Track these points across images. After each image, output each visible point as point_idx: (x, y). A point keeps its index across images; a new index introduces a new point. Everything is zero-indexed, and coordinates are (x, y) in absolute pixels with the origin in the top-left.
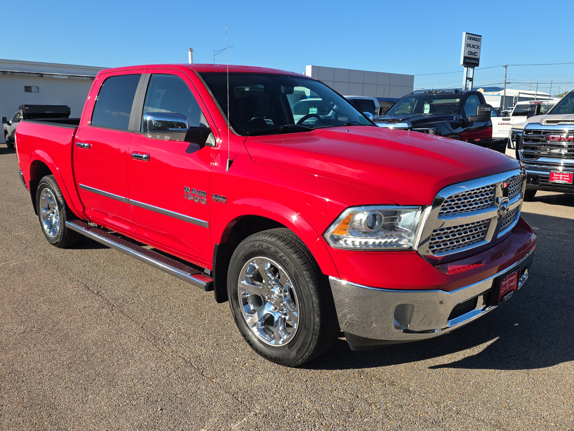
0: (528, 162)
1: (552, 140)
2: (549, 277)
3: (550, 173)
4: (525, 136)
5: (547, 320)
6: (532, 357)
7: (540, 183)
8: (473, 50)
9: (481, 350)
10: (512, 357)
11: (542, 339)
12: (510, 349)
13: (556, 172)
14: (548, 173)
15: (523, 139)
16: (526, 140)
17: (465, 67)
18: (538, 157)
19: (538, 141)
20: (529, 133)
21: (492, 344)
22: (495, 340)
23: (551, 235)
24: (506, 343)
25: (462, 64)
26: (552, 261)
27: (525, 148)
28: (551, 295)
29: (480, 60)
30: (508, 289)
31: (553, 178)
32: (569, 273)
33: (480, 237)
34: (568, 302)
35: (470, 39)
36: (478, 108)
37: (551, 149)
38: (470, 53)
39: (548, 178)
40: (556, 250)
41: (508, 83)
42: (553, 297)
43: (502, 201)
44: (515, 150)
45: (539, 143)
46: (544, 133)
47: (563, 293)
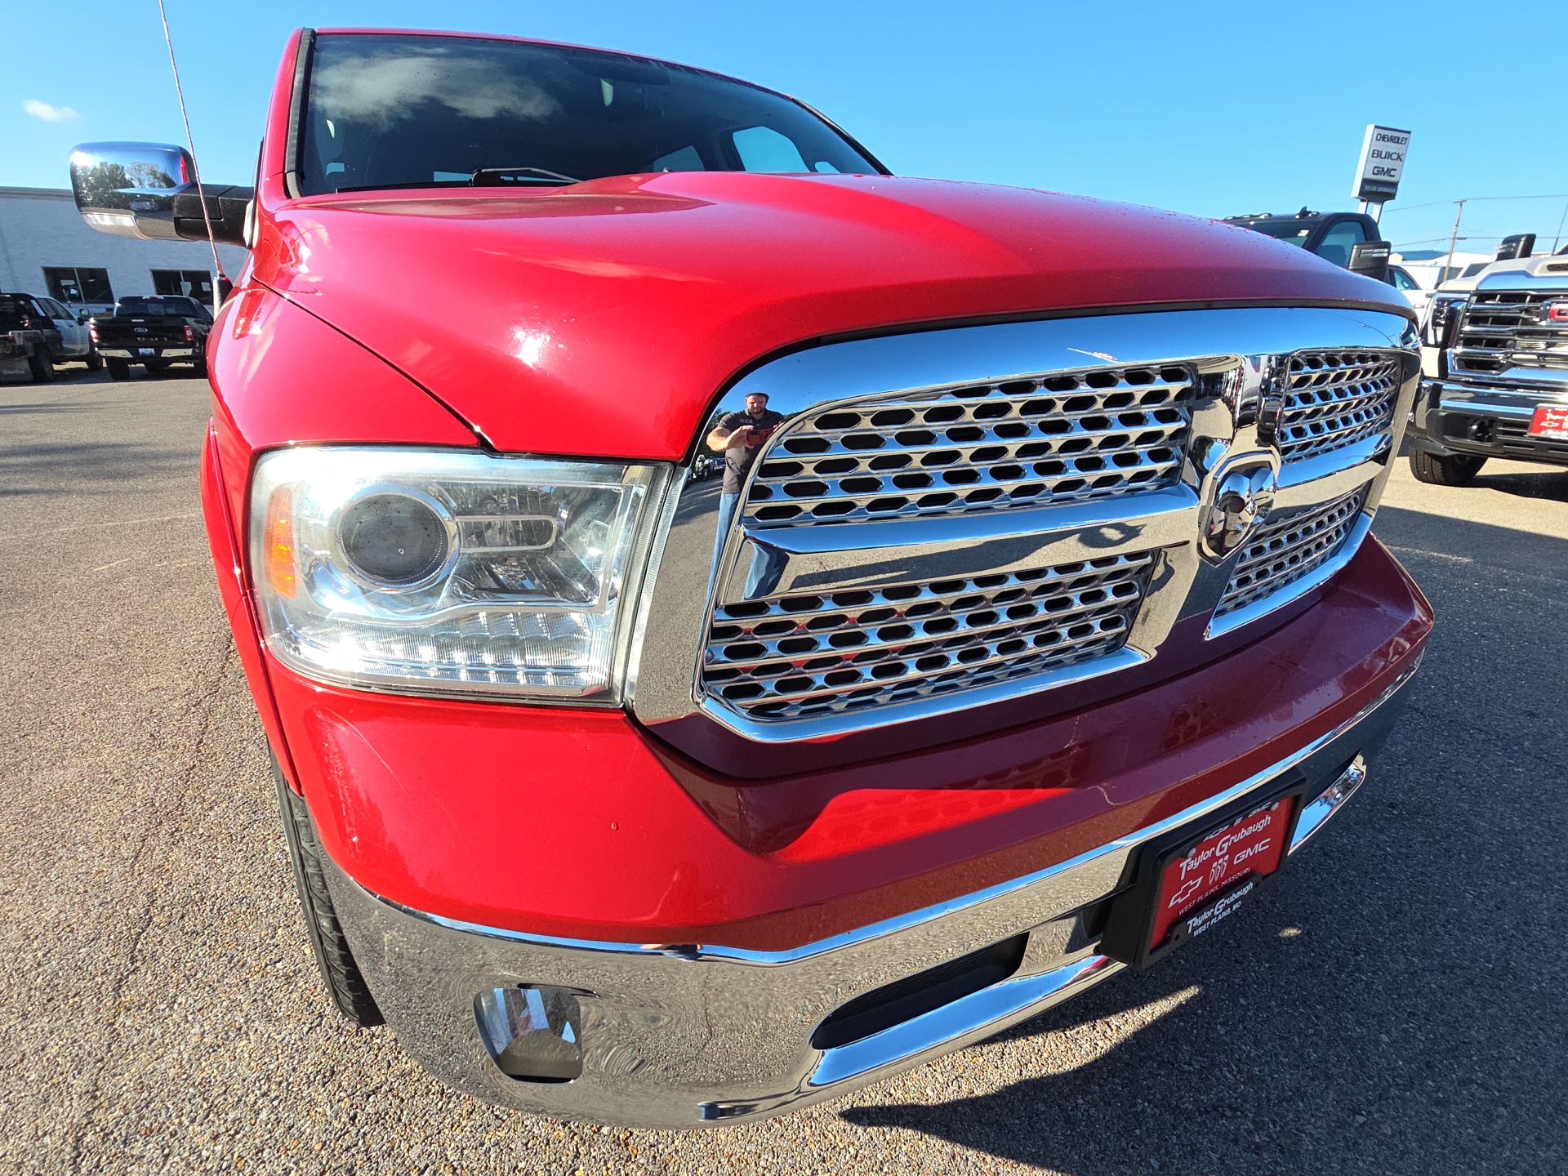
0: (1471, 380)
1: (1556, 316)
2: (1473, 728)
3: (1535, 412)
4: (1474, 310)
5: (1430, 927)
6: (1311, 1135)
7: (1500, 437)
8: (1386, 164)
9: (1104, 1046)
10: (1223, 1115)
11: (1388, 1033)
12: (1228, 1065)
13: (1553, 409)
14: (1529, 411)
15: (1467, 317)
16: (1474, 321)
17: (1363, 201)
18: (1501, 367)
19: (1512, 321)
20: (1487, 302)
21: (1165, 1018)
22: (1182, 997)
23: (1507, 584)
24: (1222, 1024)
25: (1357, 195)
26: (1495, 670)
27: (1469, 341)
28: (1466, 807)
29: (1399, 186)
30: (1221, 880)
31: (1543, 424)
32: (1551, 720)
33: (1092, 637)
34: (1533, 844)
35: (1383, 140)
36: (1354, 251)
37: (1549, 345)
38: (1380, 170)
39: (1525, 426)
40: (1516, 634)
41: (1460, 239)
42: (1472, 818)
43: (1228, 462)
44: (1438, 350)
45: (1513, 328)
46: (1534, 299)
47: (1516, 802)
